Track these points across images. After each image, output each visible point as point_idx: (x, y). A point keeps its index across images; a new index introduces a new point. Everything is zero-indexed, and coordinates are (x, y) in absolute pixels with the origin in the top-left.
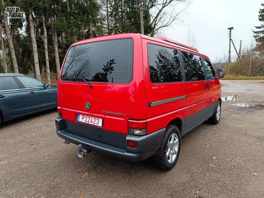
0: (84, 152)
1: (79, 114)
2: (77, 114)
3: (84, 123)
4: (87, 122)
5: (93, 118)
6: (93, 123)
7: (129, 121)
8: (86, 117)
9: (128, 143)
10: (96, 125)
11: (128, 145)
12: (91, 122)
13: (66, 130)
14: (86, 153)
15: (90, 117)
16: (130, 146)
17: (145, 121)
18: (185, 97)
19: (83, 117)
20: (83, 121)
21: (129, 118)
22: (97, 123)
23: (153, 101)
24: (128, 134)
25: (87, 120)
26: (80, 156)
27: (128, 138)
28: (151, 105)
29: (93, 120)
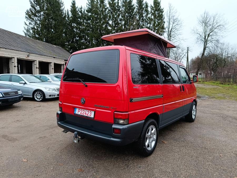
0: (79, 138)
1: (76, 108)
2: (75, 108)
3: (80, 115)
4: (82, 114)
5: (87, 111)
6: (87, 115)
7: (115, 113)
8: (82, 110)
9: (114, 130)
10: (89, 116)
11: (114, 132)
12: (85, 114)
13: (65, 121)
14: (80, 139)
15: (84, 110)
16: (115, 133)
17: (128, 113)
18: (162, 96)
19: (79, 110)
20: (79, 113)
21: (115, 110)
22: (90, 115)
23: (134, 98)
24: (114, 123)
25: (82, 113)
26: (75, 142)
27: (114, 126)
28: (132, 100)
29: (87, 113)
